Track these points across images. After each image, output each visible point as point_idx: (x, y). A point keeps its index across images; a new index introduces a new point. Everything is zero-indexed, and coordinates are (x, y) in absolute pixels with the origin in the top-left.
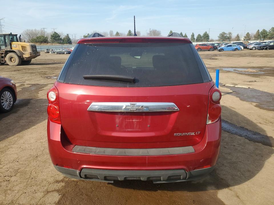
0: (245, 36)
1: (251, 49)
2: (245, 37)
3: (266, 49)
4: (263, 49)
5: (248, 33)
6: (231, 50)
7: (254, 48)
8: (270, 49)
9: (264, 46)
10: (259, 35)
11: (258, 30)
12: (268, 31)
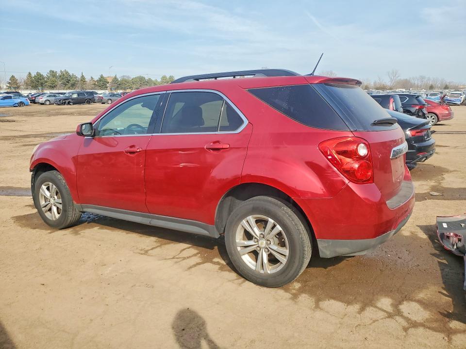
0: (10, 81)
1: (42, 104)
2: (9, 83)
3: (69, 103)
4: (64, 104)
5: (13, 77)
6: (12, 104)
7: (48, 103)
8: (74, 104)
9: (65, 100)
10: (32, 82)
11: (30, 73)
12: (45, 75)
